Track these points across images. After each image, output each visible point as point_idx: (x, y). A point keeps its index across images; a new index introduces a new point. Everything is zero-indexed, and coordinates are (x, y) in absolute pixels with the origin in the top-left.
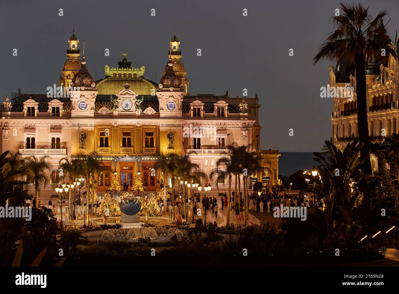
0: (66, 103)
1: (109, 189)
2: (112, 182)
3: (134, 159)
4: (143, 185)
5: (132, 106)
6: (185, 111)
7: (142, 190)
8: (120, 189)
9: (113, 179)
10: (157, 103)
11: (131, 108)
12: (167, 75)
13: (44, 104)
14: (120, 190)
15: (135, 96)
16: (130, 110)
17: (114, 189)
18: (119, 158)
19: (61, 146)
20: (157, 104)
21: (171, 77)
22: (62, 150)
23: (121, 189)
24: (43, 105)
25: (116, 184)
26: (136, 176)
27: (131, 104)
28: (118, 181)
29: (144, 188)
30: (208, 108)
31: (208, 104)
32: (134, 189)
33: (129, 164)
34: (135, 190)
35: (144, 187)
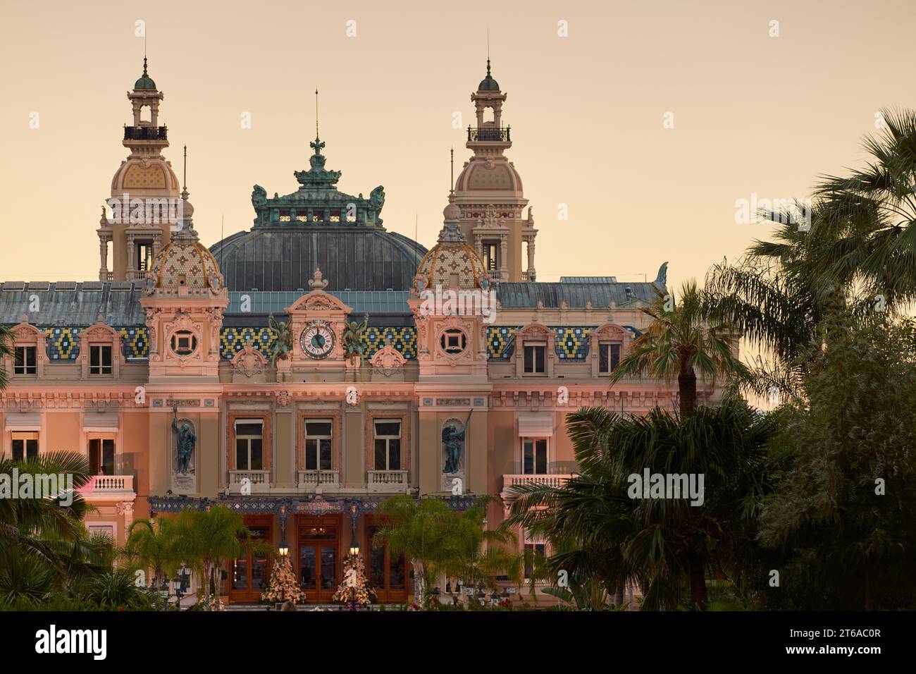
0: (132, 332)
1: (264, 597)
2: (275, 576)
3: (339, 508)
4: (368, 585)
5: (333, 343)
6: (498, 355)
7: (364, 601)
8: (298, 596)
9: (278, 566)
10: (411, 330)
11: (331, 349)
12: (440, 249)
13: (63, 336)
14: (298, 599)
15: (342, 312)
16: (330, 356)
17: (279, 597)
18: (294, 503)
19: (119, 465)
20: (413, 333)
21: (454, 254)
22: (121, 477)
23: (301, 597)
24: (60, 340)
25: (287, 582)
26: (346, 558)
27: (329, 338)
28: (293, 571)
29: (370, 594)
30: (570, 344)
31: (571, 331)
32: (340, 596)
33: (325, 522)
34: (344, 598)
35: (372, 592)
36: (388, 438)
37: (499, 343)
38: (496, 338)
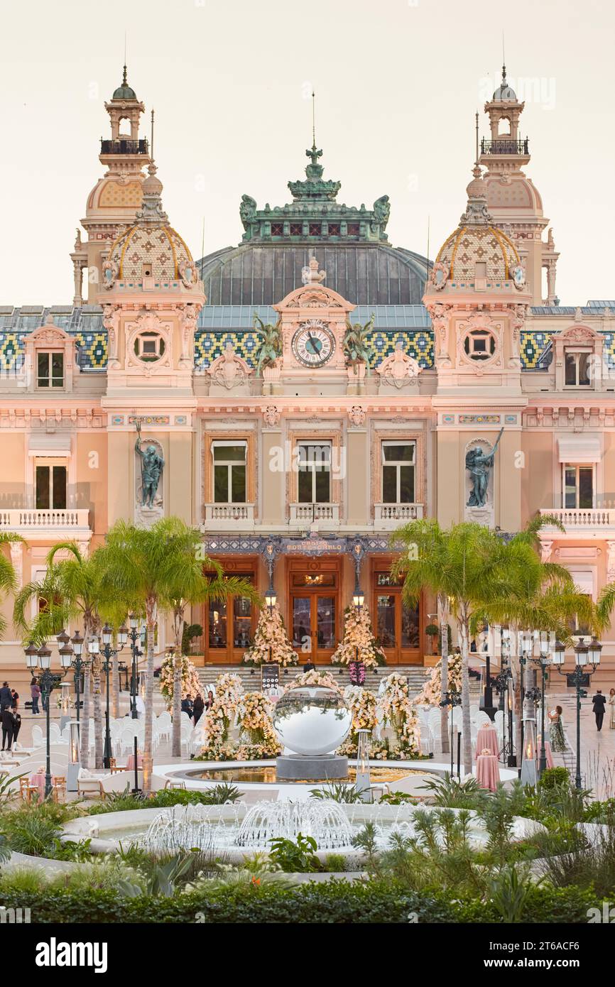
0: (89, 338)
1: (247, 658)
2: (261, 631)
3: (339, 548)
4: (377, 643)
5: (332, 348)
6: (533, 365)
7: (370, 663)
8: (289, 656)
9: (264, 620)
10: (426, 335)
11: (330, 354)
12: (463, 232)
14: (290, 660)
15: (342, 309)
16: (328, 364)
17: (266, 657)
18: (284, 541)
19: (72, 497)
20: (429, 339)
21: (480, 239)
22: (74, 511)
23: (292, 657)
24: (3, 347)
25: (276, 640)
26: (348, 611)
27: (327, 342)
28: (282, 626)
29: (377, 654)
32: (340, 656)
33: (323, 566)
34: (346, 659)
35: (379, 652)
36: (398, 464)
37: (534, 351)
38: (529, 345)
